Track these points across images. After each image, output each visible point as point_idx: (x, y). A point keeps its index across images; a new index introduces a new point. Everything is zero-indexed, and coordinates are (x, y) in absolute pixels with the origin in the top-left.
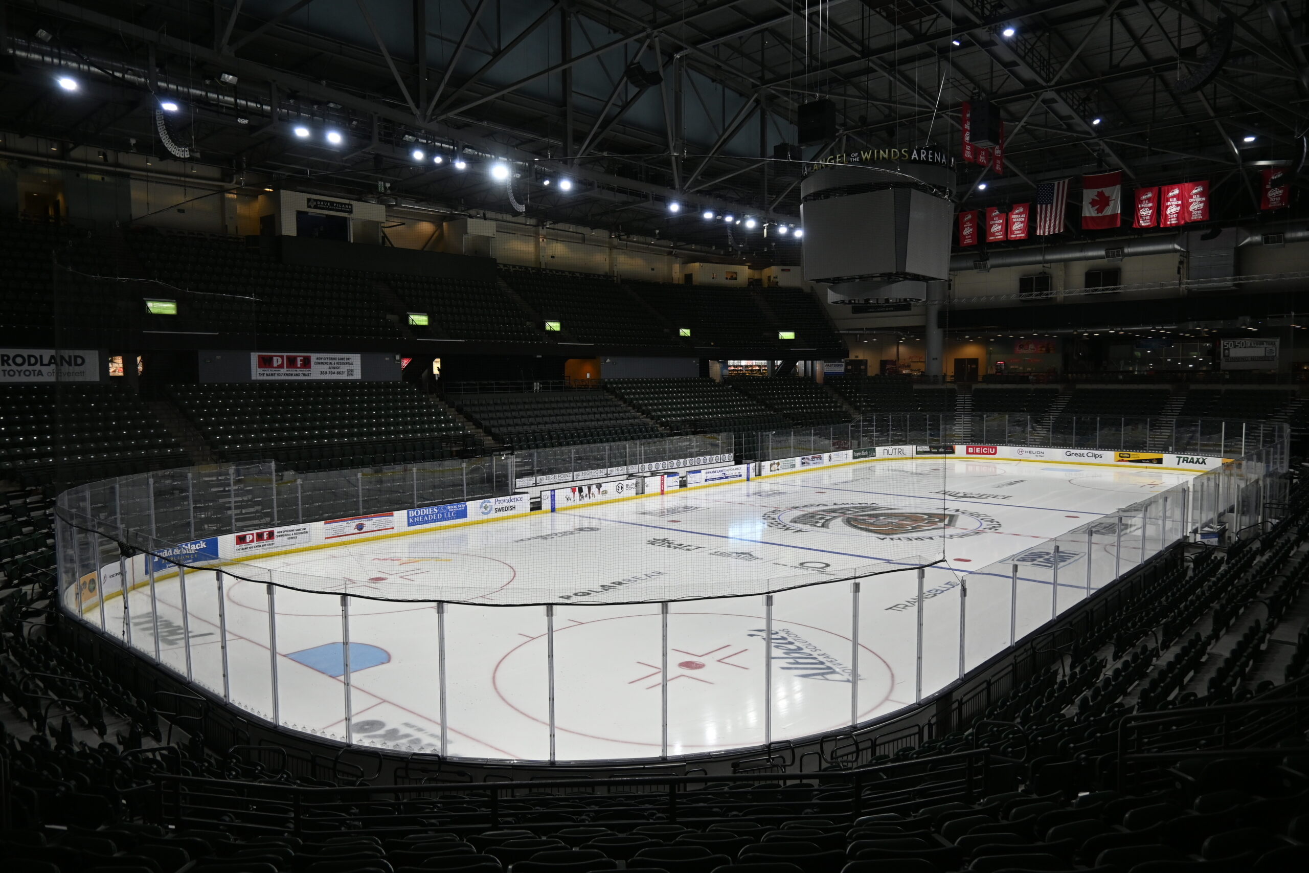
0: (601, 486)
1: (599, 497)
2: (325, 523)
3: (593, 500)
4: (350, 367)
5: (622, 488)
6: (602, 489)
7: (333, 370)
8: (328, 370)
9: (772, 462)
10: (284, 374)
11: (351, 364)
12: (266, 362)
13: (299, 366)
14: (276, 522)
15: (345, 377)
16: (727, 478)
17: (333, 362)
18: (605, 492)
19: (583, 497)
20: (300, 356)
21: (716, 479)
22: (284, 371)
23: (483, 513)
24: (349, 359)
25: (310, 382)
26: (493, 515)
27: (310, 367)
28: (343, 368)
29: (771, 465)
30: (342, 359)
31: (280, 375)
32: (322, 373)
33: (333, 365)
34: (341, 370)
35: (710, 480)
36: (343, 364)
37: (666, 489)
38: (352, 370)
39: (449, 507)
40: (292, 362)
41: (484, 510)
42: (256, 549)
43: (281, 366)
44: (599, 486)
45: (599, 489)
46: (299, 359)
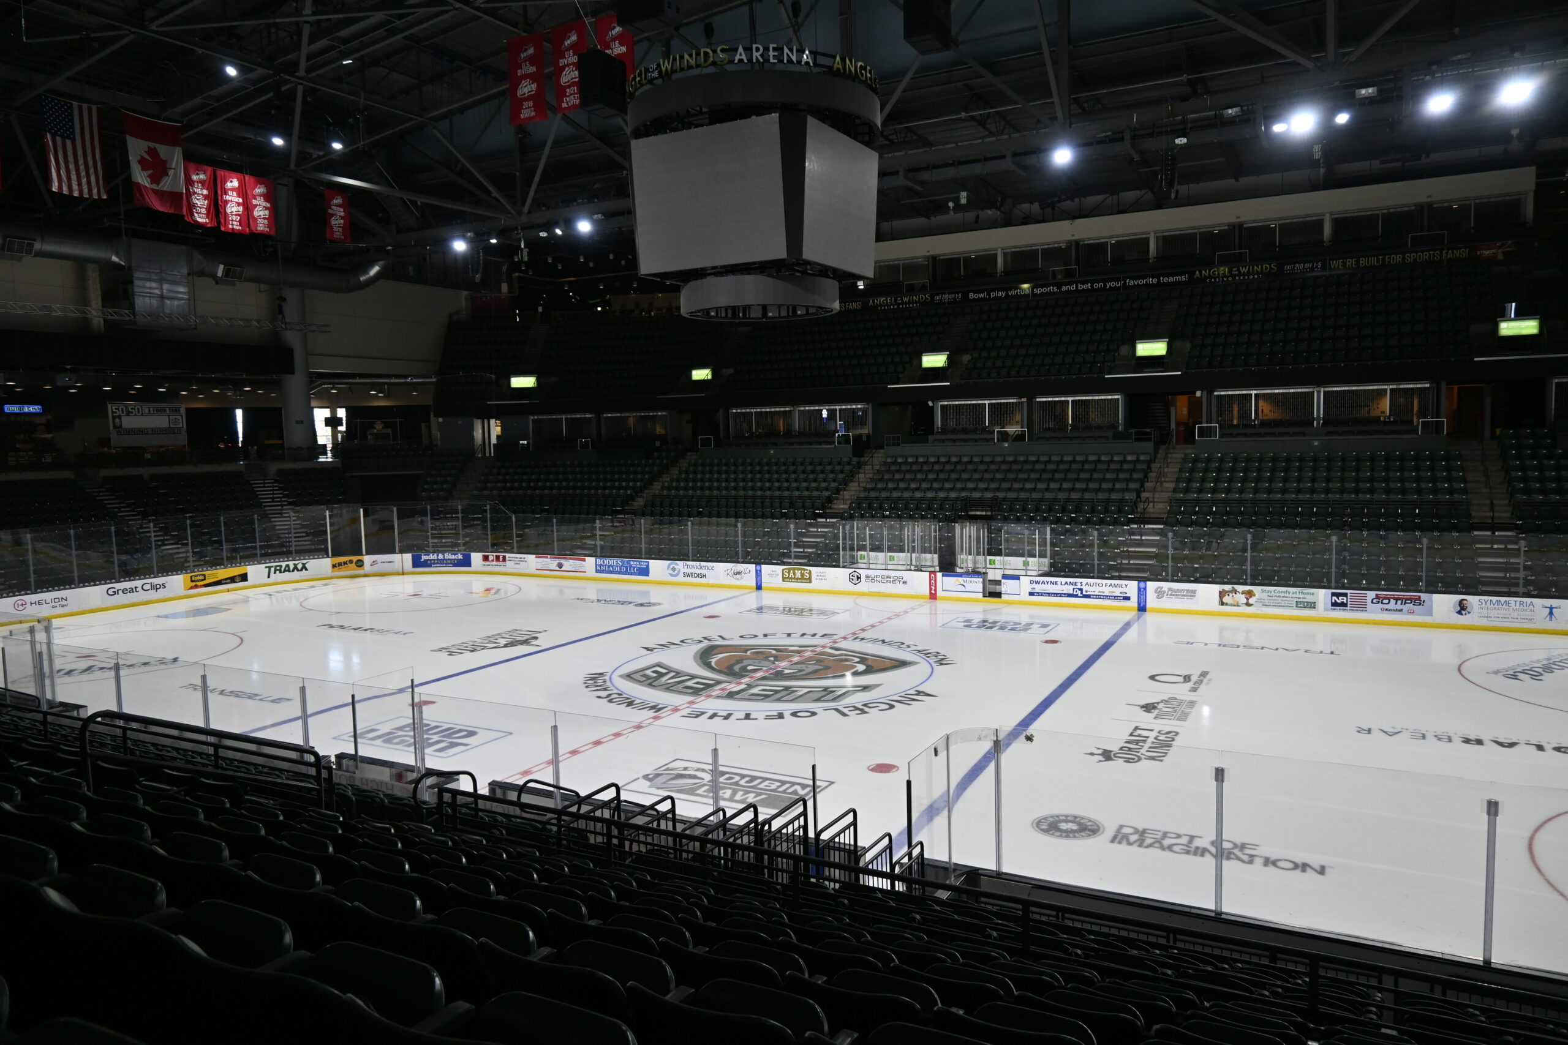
2: (536, 557)
5: (858, 578)
9: (1228, 587)
14: (515, 550)
16: (1088, 596)
21: (1056, 595)
23: (671, 574)
26: (680, 578)
29: (1222, 594)
35: (1041, 594)
37: (940, 593)
41: (671, 572)
42: (494, 567)
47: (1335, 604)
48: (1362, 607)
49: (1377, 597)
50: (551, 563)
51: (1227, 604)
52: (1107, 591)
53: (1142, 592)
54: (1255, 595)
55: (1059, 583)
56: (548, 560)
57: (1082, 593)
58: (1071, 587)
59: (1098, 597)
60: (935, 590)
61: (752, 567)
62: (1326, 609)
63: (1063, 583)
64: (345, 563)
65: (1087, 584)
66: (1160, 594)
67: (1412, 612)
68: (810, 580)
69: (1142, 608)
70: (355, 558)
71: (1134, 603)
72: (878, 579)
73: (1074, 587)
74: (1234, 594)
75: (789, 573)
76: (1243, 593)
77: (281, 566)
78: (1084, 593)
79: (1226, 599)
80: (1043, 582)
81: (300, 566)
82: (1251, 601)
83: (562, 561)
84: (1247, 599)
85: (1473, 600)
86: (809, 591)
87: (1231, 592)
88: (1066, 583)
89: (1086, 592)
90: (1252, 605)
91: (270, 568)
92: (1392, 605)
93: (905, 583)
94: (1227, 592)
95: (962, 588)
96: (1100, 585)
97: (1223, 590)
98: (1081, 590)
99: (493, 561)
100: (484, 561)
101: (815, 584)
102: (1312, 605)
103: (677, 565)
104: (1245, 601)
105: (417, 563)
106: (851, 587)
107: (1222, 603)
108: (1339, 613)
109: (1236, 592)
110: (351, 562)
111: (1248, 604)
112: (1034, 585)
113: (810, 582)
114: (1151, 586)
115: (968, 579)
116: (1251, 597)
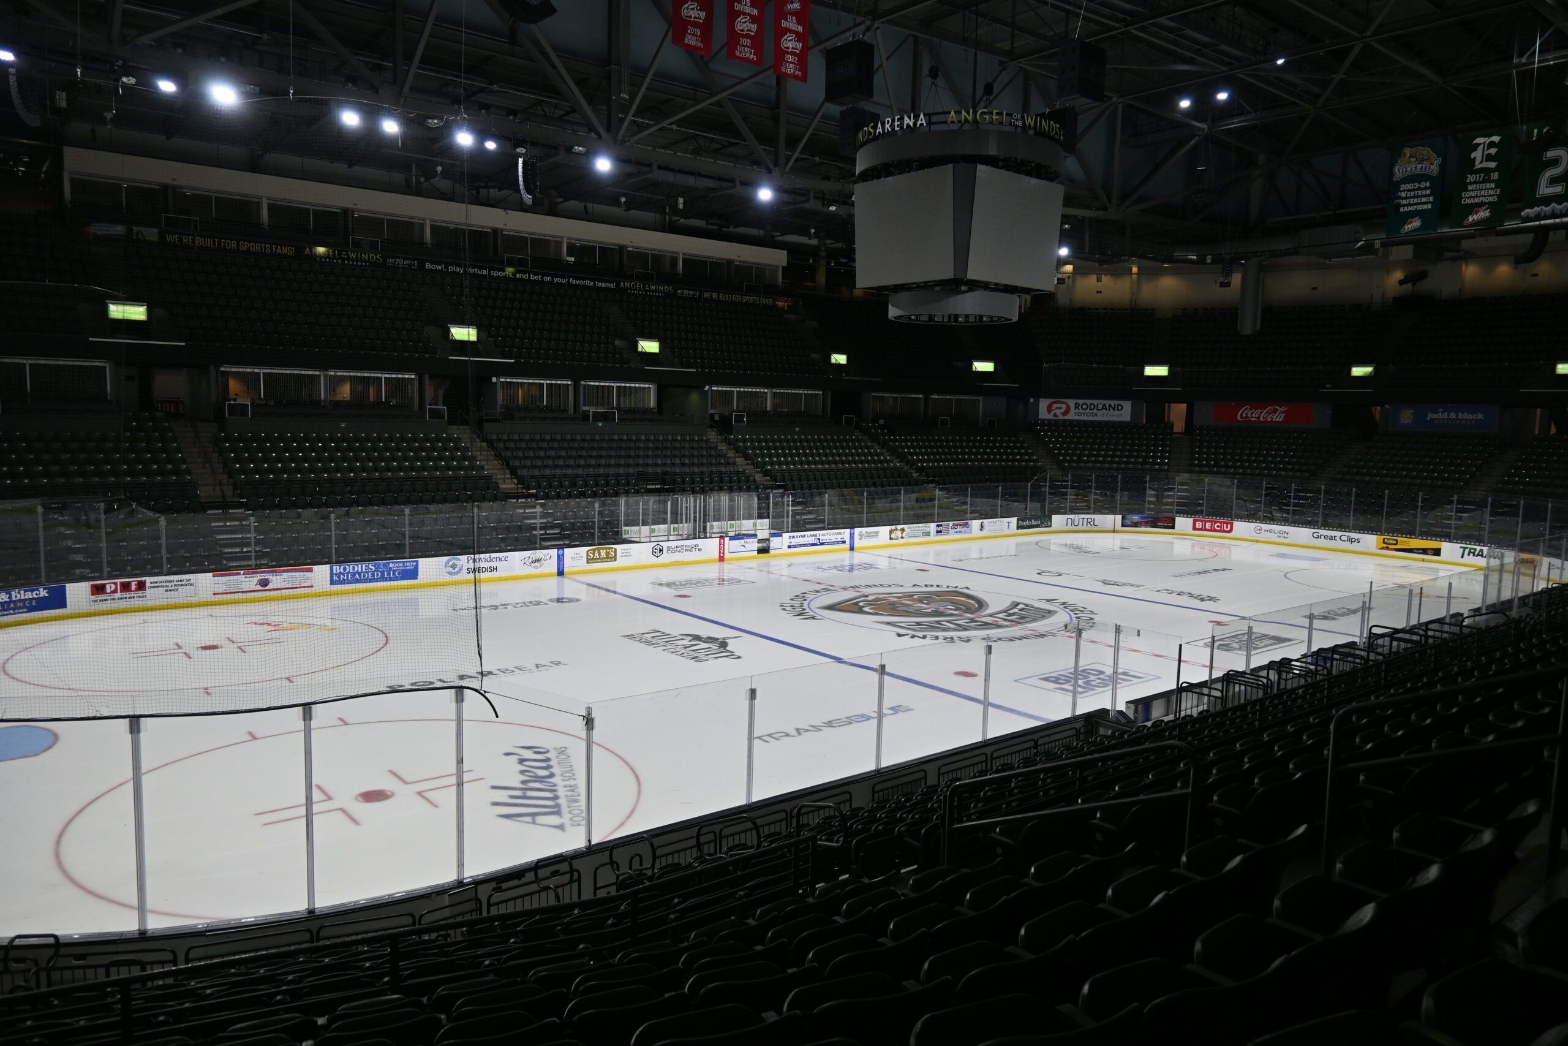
47: (938, 532)
48: (947, 532)
49: (953, 525)
50: (248, 581)
53: (852, 536)
56: (241, 578)
60: (723, 553)
61: (554, 552)
62: (934, 536)
66: (861, 536)
67: (965, 532)
68: (615, 559)
69: (852, 549)
71: (847, 545)
72: (678, 549)
75: (594, 554)
83: (267, 576)
85: (985, 521)
86: (613, 570)
92: (959, 529)
93: (700, 550)
95: (743, 549)
99: (115, 591)
100: (93, 594)
101: (621, 562)
102: (928, 534)
103: (460, 560)
106: (654, 560)
108: (940, 537)
113: (615, 560)
114: (857, 531)
115: (748, 540)
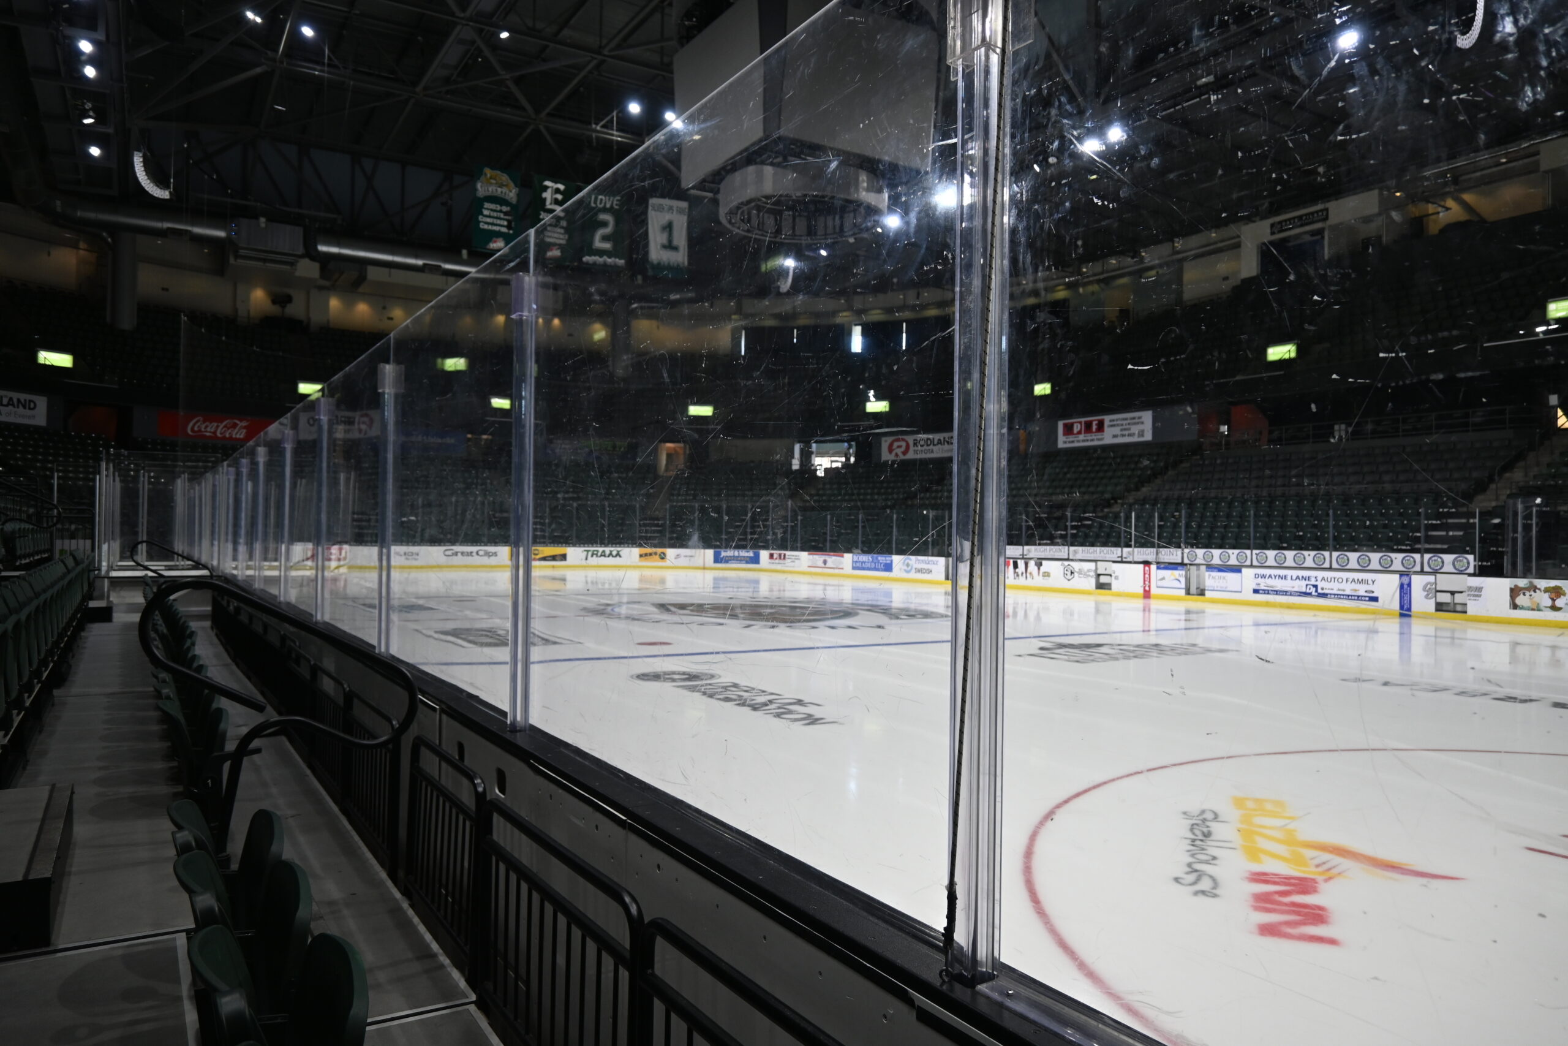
0: (1041, 564)
1: (1038, 580)
3: (1029, 582)
4: (1141, 427)
6: (1042, 569)
7: (1124, 433)
8: (1119, 433)
9: (1522, 582)
10: (1082, 441)
11: (1142, 423)
12: (1068, 430)
13: (1094, 430)
15: (1135, 439)
16: (1324, 596)
17: (1124, 422)
18: (1047, 575)
19: (1018, 575)
20: (1094, 419)
21: (1285, 593)
22: (1081, 437)
24: (1140, 418)
25: (1105, 448)
26: (913, 575)
27: (1103, 431)
28: (1135, 429)
29: (1514, 592)
30: (1134, 418)
31: (1078, 441)
32: (1115, 436)
33: (1125, 427)
34: (1132, 431)
35: (1266, 592)
36: (1135, 424)
37: (1154, 591)
38: (1143, 431)
39: (879, 558)
40: (1088, 427)
41: (906, 568)
42: (777, 565)
43: (1079, 433)
44: (1039, 565)
45: (1039, 569)
46: (1094, 423)
51: (1522, 608)
52: (1348, 589)
54: (1564, 595)
55: (1289, 578)
57: (1316, 591)
58: (1304, 583)
59: (1338, 596)
63: (1294, 578)
64: (651, 554)
65: (1323, 579)
70: (659, 550)
73: (1307, 582)
74: (1532, 593)
76: (1546, 590)
77: (598, 551)
78: (1320, 591)
79: (1521, 600)
80: (1270, 576)
81: (614, 553)
82: (1559, 603)
84: (1553, 600)
87: (1528, 589)
88: (1298, 578)
89: (1322, 589)
90: (1559, 609)
91: (588, 551)
94: (1521, 589)
96: (1340, 580)
97: (1516, 586)
98: (1316, 586)
104: (1549, 603)
105: (717, 559)
107: (1515, 606)
109: (1535, 589)
110: (656, 554)
111: (1554, 608)
112: (1260, 580)
116: (1558, 596)
